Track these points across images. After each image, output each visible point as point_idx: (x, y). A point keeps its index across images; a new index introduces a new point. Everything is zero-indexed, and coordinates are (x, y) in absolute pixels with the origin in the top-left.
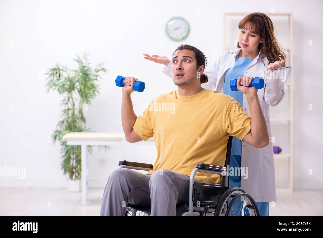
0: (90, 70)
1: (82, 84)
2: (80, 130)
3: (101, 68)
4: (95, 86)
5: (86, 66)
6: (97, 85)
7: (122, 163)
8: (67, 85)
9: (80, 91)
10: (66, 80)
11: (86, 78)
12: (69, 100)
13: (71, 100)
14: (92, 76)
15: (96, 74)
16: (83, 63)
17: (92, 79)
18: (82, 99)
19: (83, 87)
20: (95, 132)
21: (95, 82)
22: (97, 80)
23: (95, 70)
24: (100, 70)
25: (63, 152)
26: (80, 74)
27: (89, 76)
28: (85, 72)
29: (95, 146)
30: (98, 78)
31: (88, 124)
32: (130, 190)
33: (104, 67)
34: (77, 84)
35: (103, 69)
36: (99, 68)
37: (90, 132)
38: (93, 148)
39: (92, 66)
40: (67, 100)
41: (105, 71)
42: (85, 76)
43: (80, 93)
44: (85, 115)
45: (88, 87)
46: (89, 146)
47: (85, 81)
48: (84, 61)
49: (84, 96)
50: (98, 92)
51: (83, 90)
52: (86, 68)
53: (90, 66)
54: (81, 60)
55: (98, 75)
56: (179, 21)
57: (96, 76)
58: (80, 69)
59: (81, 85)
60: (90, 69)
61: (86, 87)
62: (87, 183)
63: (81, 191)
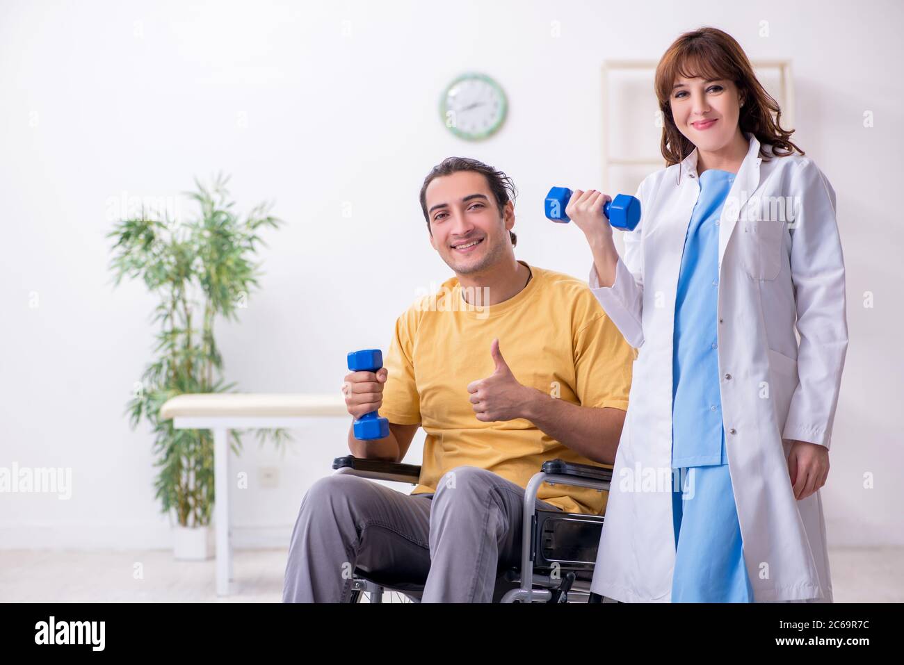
0: (234, 222)
1: (212, 261)
2: (208, 389)
3: (263, 217)
4: (247, 265)
5: (221, 212)
6: (252, 263)
7: (344, 461)
8: (169, 263)
9: (206, 281)
10: (167, 252)
11: (223, 245)
12: (174, 306)
13: (180, 304)
14: (240, 240)
15: (250, 233)
16: (213, 204)
17: (239, 247)
18: (211, 302)
19: (213, 271)
20: (248, 392)
21: (248, 256)
22: (252, 249)
23: (248, 222)
24: (261, 222)
25: (161, 450)
26: (207, 234)
27: (231, 239)
28: (221, 229)
29: (251, 430)
30: (256, 243)
31: (229, 375)
32: (359, 531)
33: (272, 214)
34: (198, 261)
35: (269, 219)
36: (258, 216)
37: (235, 392)
38: (241, 438)
39: (240, 211)
40: (169, 305)
41: (275, 226)
42: (221, 240)
43: (207, 286)
44: (220, 346)
45: (228, 268)
46: (234, 433)
47: (221, 252)
48: (216, 197)
49: (219, 295)
50: (254, 282)
51: (214, 279)
52: (223, 217)
53: (234, 210)
54: (208, 196)
55: (254, 237)
56: (479, 84)
57: (250, 239)
58: (206, 221)
59: (208, 265)
60: (232, 220)
61: (224, 269)
62: (230, 534)
63: (211, 557)
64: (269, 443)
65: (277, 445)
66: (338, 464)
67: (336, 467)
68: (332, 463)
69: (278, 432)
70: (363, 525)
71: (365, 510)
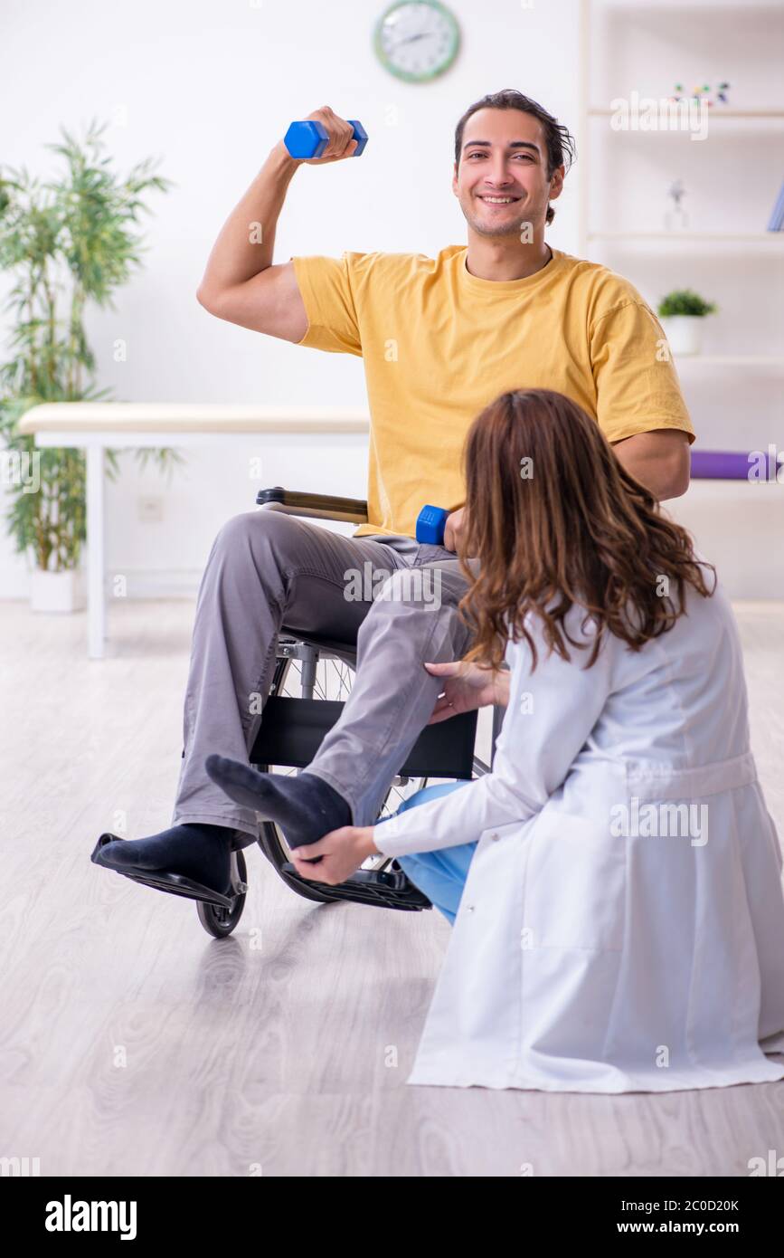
0: (112, 182)
1: (82, 233)
2: (76, 397)
3: (148, 177)
4: (127, 239)
5: (93, 171)
6: (134, 237)
7: (270, 494)
8: (27, 235)
9: (75, 259)
10: (25, 221)
11: (97, 212)
12: (33, 290)
13: (41, 288)
14: (118, 206)
15: (131, 197)
16: (84, 160)
17: (117, 216)
18: (81, 286)
19: (83, 242)
20: (125, 401)
21: (128, 227)
22: (133, 218)
23: (128, 184)
24: (145, 184)
26: (76, 198)
27: (107, 205)
28: (94, 192)
29: (128, 449)
30: (138, 211)
31: (103, 378)
32: (285, 581)
33: (158, 173)
34: (64, 232)
35: (156, 181)
36: (141, 177)
37: (110, 401)
38: (118, 459)
39: (119, 169)
40: (27, 289)
41: (163, 189)
42: (95, 207)
43: (76, 265)
44: (91, 342)
45: (104, 243)
46: (110, 454)
47: (94, 221)
48: (88, 152)
49: (92, 276)
50: (136, 260)
51: (85, 255)
52: (97, 178)
53: (111, 169)
54: (78, 149)
55: (136, 203)
57: (131, 206)
58: (75, 182)
59: (78, 239)
60: (109, 181)
61: (97, 244)
62: (105, 581)
63: (80, 608)
64: (152, 467)
65: (163, 467)
66: (263, 497)
67: (260, 502)
68: (256, 497)
69: (163, 452)
70: (291, 574)
71: (292, 555)
